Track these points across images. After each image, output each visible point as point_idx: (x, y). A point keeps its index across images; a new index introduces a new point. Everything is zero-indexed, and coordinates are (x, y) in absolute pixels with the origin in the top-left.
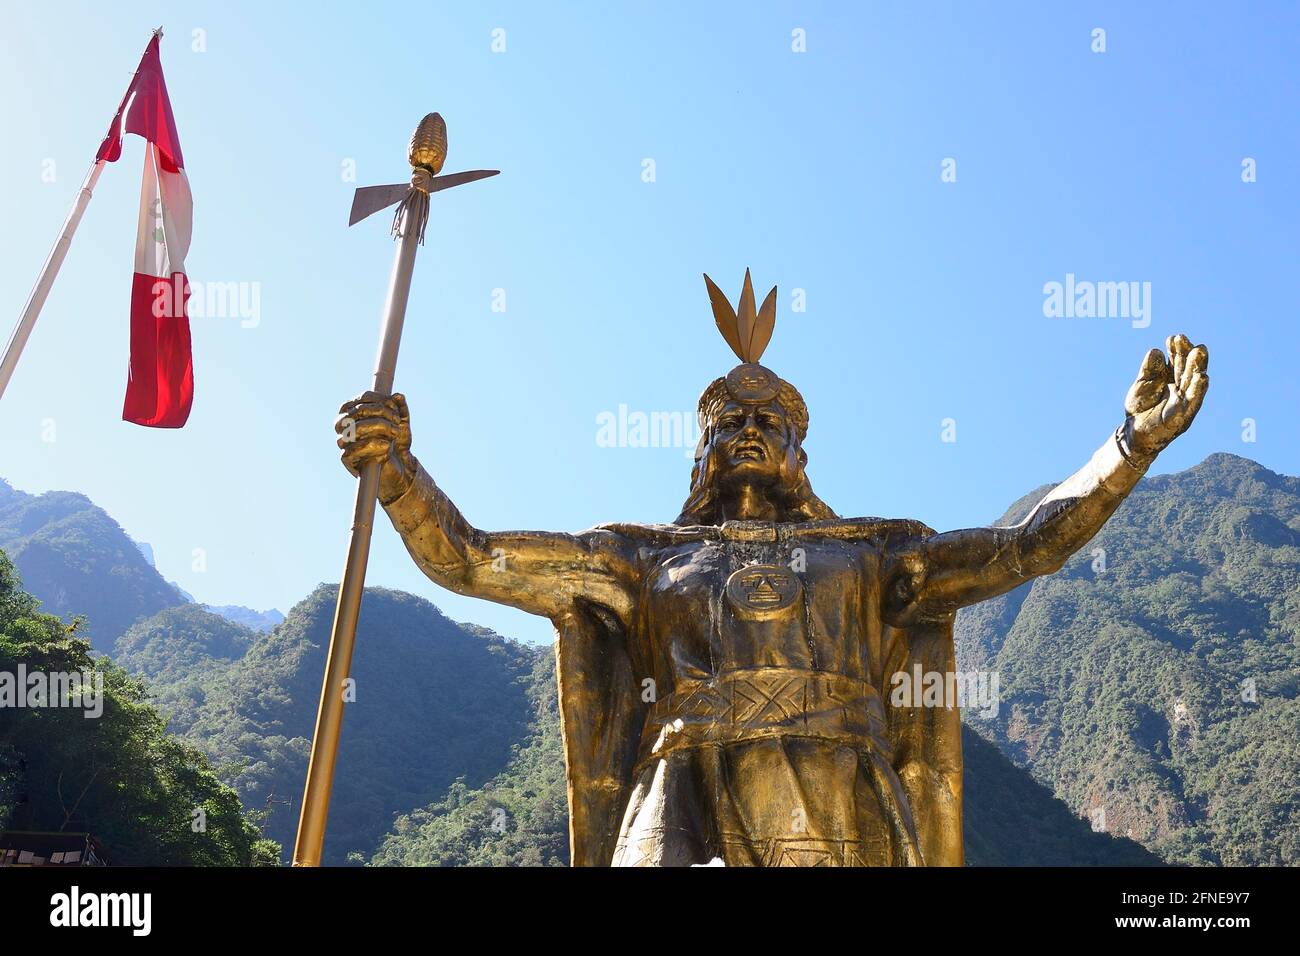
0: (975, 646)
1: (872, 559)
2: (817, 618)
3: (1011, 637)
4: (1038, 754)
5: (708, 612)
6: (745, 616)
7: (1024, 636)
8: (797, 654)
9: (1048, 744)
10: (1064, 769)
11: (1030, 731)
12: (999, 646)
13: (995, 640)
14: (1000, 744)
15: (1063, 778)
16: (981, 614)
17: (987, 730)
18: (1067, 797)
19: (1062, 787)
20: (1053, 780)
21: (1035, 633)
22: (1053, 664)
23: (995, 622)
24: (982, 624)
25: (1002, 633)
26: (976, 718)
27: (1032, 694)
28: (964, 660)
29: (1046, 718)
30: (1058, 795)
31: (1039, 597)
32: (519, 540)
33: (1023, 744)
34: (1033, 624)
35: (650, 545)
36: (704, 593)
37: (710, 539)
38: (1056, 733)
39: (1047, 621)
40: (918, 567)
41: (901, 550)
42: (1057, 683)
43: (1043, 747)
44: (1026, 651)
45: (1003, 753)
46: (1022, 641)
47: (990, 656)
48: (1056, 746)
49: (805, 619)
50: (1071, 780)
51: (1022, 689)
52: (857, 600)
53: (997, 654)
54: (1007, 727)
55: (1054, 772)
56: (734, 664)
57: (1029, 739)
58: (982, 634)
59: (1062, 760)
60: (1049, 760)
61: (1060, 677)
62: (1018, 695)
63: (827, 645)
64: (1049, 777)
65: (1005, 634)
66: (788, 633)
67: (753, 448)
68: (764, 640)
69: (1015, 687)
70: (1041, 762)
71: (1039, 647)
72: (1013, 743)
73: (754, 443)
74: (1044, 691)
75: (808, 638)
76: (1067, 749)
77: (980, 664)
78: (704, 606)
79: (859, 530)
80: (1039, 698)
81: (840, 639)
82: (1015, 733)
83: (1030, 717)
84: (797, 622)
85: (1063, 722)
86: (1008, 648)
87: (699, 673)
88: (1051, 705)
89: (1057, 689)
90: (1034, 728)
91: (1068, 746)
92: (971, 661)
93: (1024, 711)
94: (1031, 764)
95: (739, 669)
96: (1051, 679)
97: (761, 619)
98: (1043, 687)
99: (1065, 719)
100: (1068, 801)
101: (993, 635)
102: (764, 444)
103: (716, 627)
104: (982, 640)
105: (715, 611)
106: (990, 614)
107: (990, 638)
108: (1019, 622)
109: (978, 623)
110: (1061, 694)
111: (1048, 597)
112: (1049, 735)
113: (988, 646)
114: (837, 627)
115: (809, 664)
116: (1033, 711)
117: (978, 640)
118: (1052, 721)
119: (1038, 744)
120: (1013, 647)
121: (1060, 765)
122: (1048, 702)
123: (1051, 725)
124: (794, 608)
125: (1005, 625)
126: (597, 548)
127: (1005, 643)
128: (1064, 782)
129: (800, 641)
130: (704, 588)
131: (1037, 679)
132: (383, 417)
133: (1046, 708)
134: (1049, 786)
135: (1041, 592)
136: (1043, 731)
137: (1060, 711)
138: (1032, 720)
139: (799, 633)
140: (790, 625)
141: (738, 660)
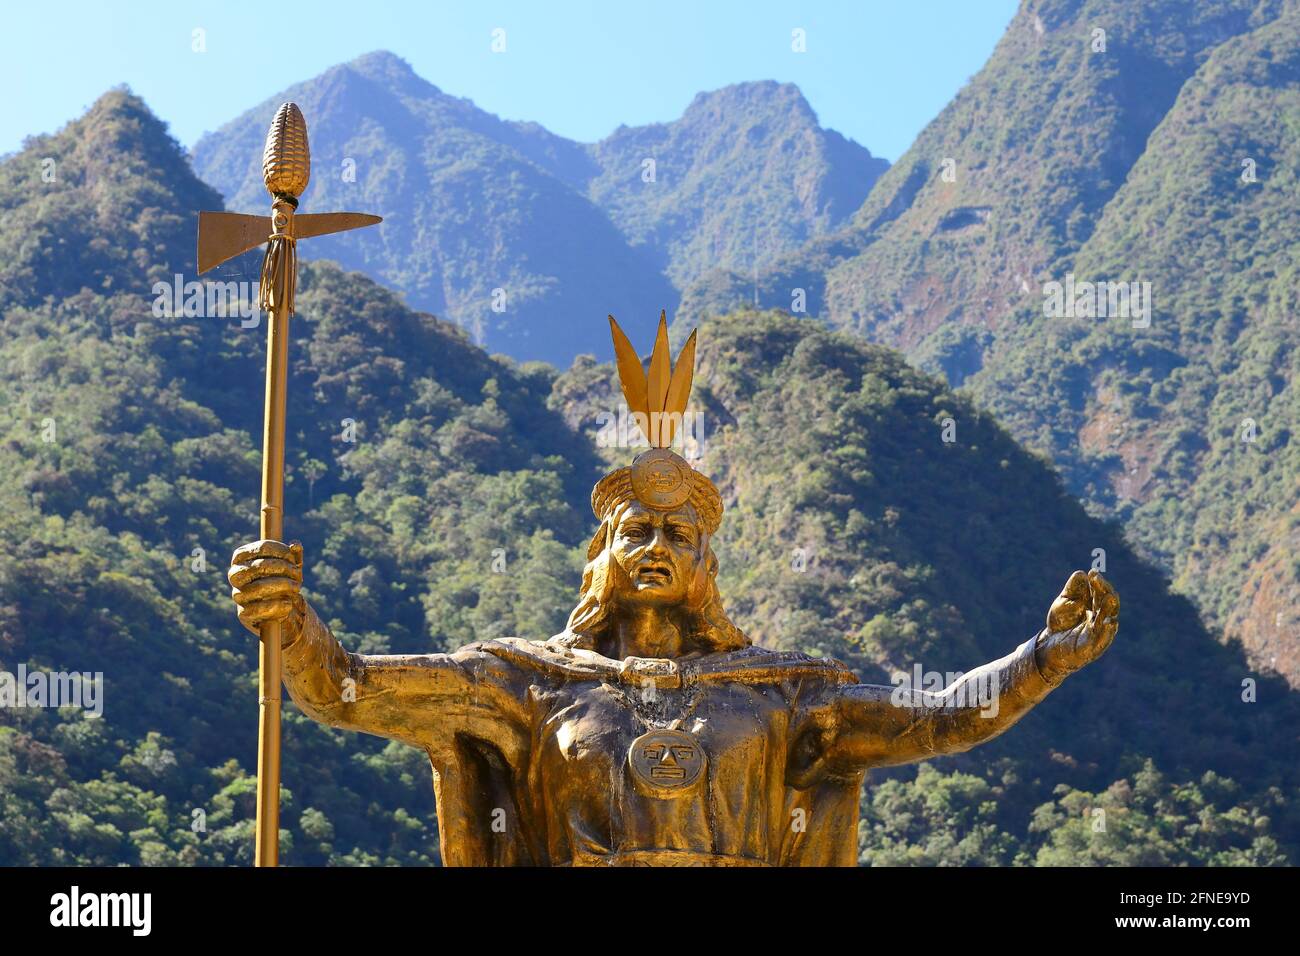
0: (1028, 227)
1: (779, 717)
2: (720, 795)
3: (1113, 213)
4: (1147, 488)
5: (609, 782)
6: (647, 792)
7: (1147, 211)
8: (697, 836)
9: (1173, 466)
10: (1203, 525)
11: (1135, 434)
12: (1085, 230)
13: (1076, 216)
14: (1059, 460)
15: (1197, 547)
16: (1050, 152)
17: (1036, 426)
18: (1203, 589)
19: (1194, 566)
20: (1174, 549)
21: (1171, 209)
22: (1207, 282)
23: (1079, 175)
24: (1050, 178)
25: (1093, 200)
26: (1013, 395)
27: (1149, 349)
28: (999, 260)
29: (1174, 406)
30: (1180, 585)
31: (1192, 122)
32: (401, 671)
33: (1114, 463)
34: (1169, 185)
35: (543, 684)
36: (604, 760)
37: (609, 681)
38: (1194, 442)
39: (1204, 181)
40: (830, 721)
41: (812, 703)
42: (1210, 328)
43: (1161, 474)
44: (1145, 248)
45: (1066, 481)
46: (1140, 225)
47: (1060, 253)
48: (1189, 474)
49: (708, 797)
50: (1216, 553)
51: (1127, 336)
52: (761, 772)
53: (1077, 249)
54: (1080, 423)
55: (1180, 531)
56: (635, 844)
57: (1131, 454)
58: (1047, 201)
59: (1200, 506)
60: (1171, 504)
61: (1217, 315)
62: (1117, 350)
63: (728, 827)
64: (1167, 542)
65: (1102, 205)
66: (690, 813)
67: (661, 570)
68: (666, 821)
69: (1111, 332)
70: (1152, 506)
71: (1177, 242)
72: (1093, 459)
73: (660, 564)
74: (1177, 345)
75: (709, 818)
76: (1215, 482)
77: (1036, 271)
78: (605, 774)
79: (770, 674)
80: (1163, 361)
81: (741, 817)
82: (1098, 437)
83: (1137, 403)
84: (700, 800)
85: (1214, 420)
86: (1104, 238)
87: (597, 847)
88: (1190, 377)
89: (1207, 341)
90: (1143, 428)
91: (1217, 473)
92: (1014, 261)
93: (1127, 389)
94: (1127, 513)
95: (640, 849)
96: (1198, 319)
97: (663, 797)
98: (1175, 336)
99: (1219, 413)
100: (1202, 598)
101: (1070, 205)
102: (672, 564)
103: (616, 800)
104: (1045, 215)
105: (616, 782)
106: (1072, 155)
107: (1065, 210)
108: (1138, 178)
109: (1039, 177)
110: (1217, 353)
111: (1211, 124)
112: (1177, 447)
113: (1059, 230)
114: (739, 804)
115: (708, 848)
116: (1145, 389)
117: (1037, 213)
118: (1187, 414)
119: (1152, 466)
120: (1117, 237)
121: (1193, 517)
122: (1184, 371)
123: (1185, 425)
124: (698, 786)
125: (1103, 184)
126: (483, 680)
127: (1101, 225)
128: (1198, 555)
129: (702, 822)
130: (605, 753)
131: (1164, 317)
132: (285, 576)
133: (1178, 385)
134: (1164, 562)
135: (1197, 111)
136: (1166, 437)
137: (1208, 393)
138: (1144, 411)
139: (701, 813)
140: (693, 805)
141: (639, 839)
